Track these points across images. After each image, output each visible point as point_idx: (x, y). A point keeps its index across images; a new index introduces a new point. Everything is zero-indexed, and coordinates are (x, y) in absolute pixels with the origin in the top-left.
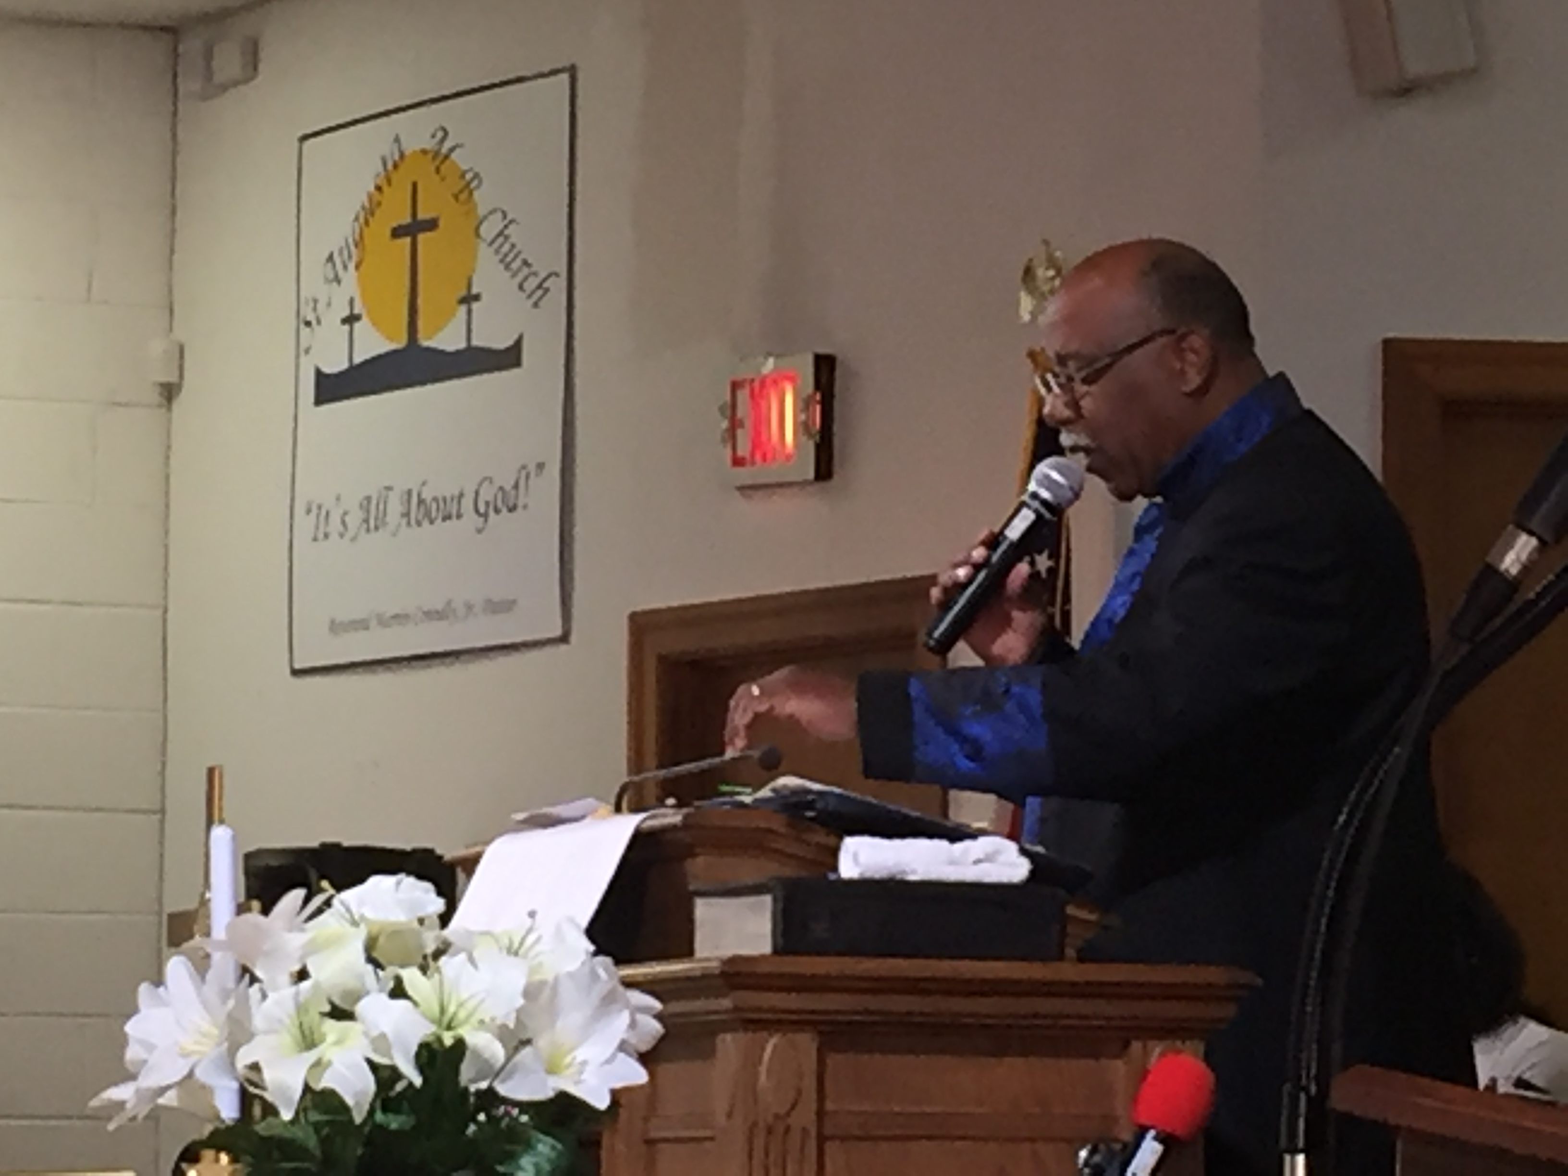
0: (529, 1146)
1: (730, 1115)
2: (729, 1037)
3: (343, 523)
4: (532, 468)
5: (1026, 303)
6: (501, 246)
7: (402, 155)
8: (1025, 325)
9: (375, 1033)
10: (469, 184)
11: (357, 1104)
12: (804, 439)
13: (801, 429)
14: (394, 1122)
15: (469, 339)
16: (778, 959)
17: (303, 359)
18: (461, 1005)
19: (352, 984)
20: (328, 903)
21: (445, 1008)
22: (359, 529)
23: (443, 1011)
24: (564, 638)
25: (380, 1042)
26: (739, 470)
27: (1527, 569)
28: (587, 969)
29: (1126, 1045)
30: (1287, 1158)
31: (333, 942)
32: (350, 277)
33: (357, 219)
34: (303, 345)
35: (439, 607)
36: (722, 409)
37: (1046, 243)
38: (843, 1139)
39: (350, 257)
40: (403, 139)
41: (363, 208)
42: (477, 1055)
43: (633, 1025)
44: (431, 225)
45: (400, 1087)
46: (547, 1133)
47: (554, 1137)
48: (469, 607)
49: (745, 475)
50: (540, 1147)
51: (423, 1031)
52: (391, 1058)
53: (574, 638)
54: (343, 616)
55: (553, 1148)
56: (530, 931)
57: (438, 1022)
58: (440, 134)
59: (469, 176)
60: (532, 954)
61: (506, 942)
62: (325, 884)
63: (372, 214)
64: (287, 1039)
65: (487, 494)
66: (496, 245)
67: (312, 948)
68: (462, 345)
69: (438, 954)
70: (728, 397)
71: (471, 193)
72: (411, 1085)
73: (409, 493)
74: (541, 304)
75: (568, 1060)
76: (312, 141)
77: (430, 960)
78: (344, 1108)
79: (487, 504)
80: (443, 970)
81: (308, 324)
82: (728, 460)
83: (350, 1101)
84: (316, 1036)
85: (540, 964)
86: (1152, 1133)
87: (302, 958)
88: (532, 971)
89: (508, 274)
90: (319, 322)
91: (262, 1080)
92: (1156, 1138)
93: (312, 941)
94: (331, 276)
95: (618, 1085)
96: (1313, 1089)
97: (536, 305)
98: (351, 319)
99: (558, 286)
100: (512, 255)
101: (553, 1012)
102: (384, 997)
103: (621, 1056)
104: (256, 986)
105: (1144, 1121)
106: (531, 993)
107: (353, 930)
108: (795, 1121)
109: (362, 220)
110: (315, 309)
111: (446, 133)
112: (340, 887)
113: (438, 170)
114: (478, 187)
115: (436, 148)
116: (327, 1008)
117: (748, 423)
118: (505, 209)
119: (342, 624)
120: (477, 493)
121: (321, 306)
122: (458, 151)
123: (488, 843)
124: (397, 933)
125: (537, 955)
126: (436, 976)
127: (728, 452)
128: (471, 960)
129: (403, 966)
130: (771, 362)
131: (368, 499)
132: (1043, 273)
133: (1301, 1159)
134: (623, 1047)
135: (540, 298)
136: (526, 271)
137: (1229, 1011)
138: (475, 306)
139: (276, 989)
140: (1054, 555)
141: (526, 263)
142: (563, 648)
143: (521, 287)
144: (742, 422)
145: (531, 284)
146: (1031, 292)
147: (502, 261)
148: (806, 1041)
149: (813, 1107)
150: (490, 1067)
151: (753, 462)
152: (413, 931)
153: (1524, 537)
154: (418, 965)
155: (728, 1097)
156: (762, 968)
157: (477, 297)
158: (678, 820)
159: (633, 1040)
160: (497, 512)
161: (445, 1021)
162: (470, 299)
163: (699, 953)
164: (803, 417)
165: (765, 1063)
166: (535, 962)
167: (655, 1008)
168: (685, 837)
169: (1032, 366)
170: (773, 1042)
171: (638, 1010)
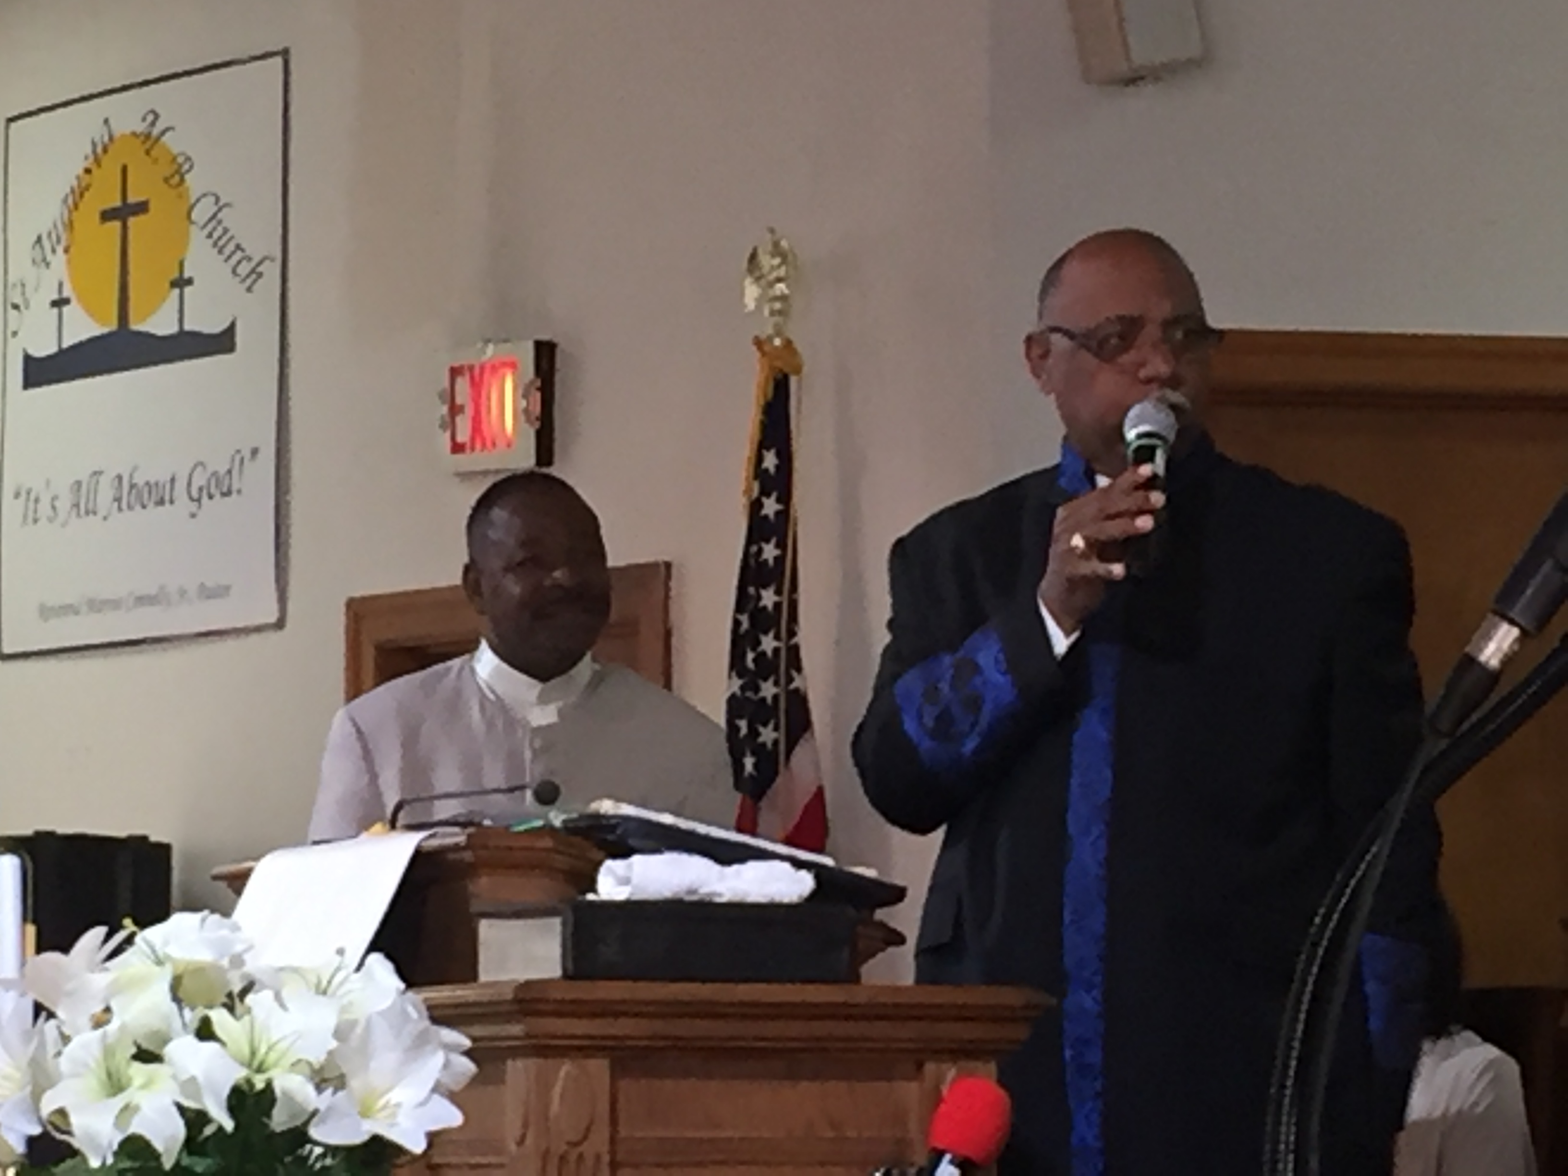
1: (521, 1142)
2: (520, 1063)
3: (54, 508)
4: (247, 454)
5: (751, 292)
6: (214, 229)
7: (111, 138)
8: (751, 313)
9: (184, 1077)
10: (180, 166)
11: (167, 1150)
12: (526, 426)
13: (522, 418)
14: (201, 1165)
15: (181, 321)
16: (567, 983)
17: (11, 341)
18: (270, 1048)
19: (156, 1024)
20: (129, 941)
21: (257, 1049)
22: (69, 513)
23: (253, 1053)
24: (280, 624)
25: (190, 1085)
26: (459, 457)
28: (397, 1008)
29: (920, 1066)
31: (138, 983)
32: (59, 260)
33: (65, 201)
34: (11, 328)
35: (153, 591)
36: (441, 396)
37: (772, 231)
38: (636, 1166)
39: (59, 241)
40: (112, 122)
41: (73, 191)
42: (289, 1097)
43: (447, 1065)
44: (142, 208)
45: (209, 1131)
48: (183, 593)
49: (464, 462)
51: (239, 1074)
52: (200, 1100)
53: (289, 621)
54: (53, 600)
56: (338, 969)
57: (249, 1066)
58: (150, 118)
59: (180, 160)
60: (340, 993)
61: (314, 980)
62: (127, 922)
63: (82, 195)
64: (93, 1082)
65: (199, 480)
66: (208, 229)
67: (116, 989)
68: (174, 329)
69: (243, 994)
70: (446, 383)
71: (182, 180)
72: (221, 1129)
73: (120, 478)
74: (256, 287)
75: (382, 1102)
76: (20, 122)
77: (237, 1001)
78: (155, 1156)
79: (201, 489)
80: (255, 1011)
81: (16, 307)
82: (447, 444)
83: (159, 1146)
84: (124, 1081)
85: (351, 1003)
86: (948, 1157)
87: (107, 999)
88: (343, 1010)
89: (221, 258)
90: (27, 307)
91: (68, 1124)
92: (952, 1162)
93: (115, 981)
94: (39, 258)
95: (434, 1128)
97: (249, 289)
98: (59, 303)
99: (272, 271)
100: (225, 239)
101: (365, 1051)
102: (191, 1040)
103: (436, 1097)
104: (52, 1022)
105: (940, 1146)
106: (341, 1033)
107: (157, 969)
108: (586, 1148)
109: (70, 201)
110: (23, 294)
111: (157, 116)
112: (143, 923)
113: (148, 152)
114: (188, 171)
115: (146, 131)
116: (133, 1050)
117: (469, 411)
118: (215, 191)
119: (52, 609)
120: (190, 478)
121: (29, 290)
122: (168, 135)
123: (257, 858)
124: (199, 971)
125: (345, 994)
126: (247, 1018)
127: (448, 434)
128: (278, 998)
129: (210, 1007)
130: (490, 349)
131: (79, 483)
132: (767, 261)
134: (436, 1089)
135: (255, 281)
136: (239, 255)
137: (1022, 1032)
138: (188, 290)
139: (78, 1032)
140: (781, 545)
141: (238, 247)
142: (281, 634)
143: (234, 272)
144: (462, 409)
145: (244, 268)
146: (758, 279)
147: (215, 244)
148: (599, 1067)
149: (606, 1134)
150: (304, 1110)
151: (473, 449)
152: (216, 968)
153: (1505, 627)
154: (225, 1005)
155: (519, 1123)
156: (556, 994)
157: (190, 282)
158: (461, 839)
159: (446, 1080)
160: (211, 497)
161: (256, 1064)
162: (181, 283)
163: (483, 978)
164: (524, 403)
165: (557, 1090)
166: (345, 1001)
167: (464, 1046)
168: (468, 856)
169: (758, 355)
170: (566, 1068)
171: (448, 1048)
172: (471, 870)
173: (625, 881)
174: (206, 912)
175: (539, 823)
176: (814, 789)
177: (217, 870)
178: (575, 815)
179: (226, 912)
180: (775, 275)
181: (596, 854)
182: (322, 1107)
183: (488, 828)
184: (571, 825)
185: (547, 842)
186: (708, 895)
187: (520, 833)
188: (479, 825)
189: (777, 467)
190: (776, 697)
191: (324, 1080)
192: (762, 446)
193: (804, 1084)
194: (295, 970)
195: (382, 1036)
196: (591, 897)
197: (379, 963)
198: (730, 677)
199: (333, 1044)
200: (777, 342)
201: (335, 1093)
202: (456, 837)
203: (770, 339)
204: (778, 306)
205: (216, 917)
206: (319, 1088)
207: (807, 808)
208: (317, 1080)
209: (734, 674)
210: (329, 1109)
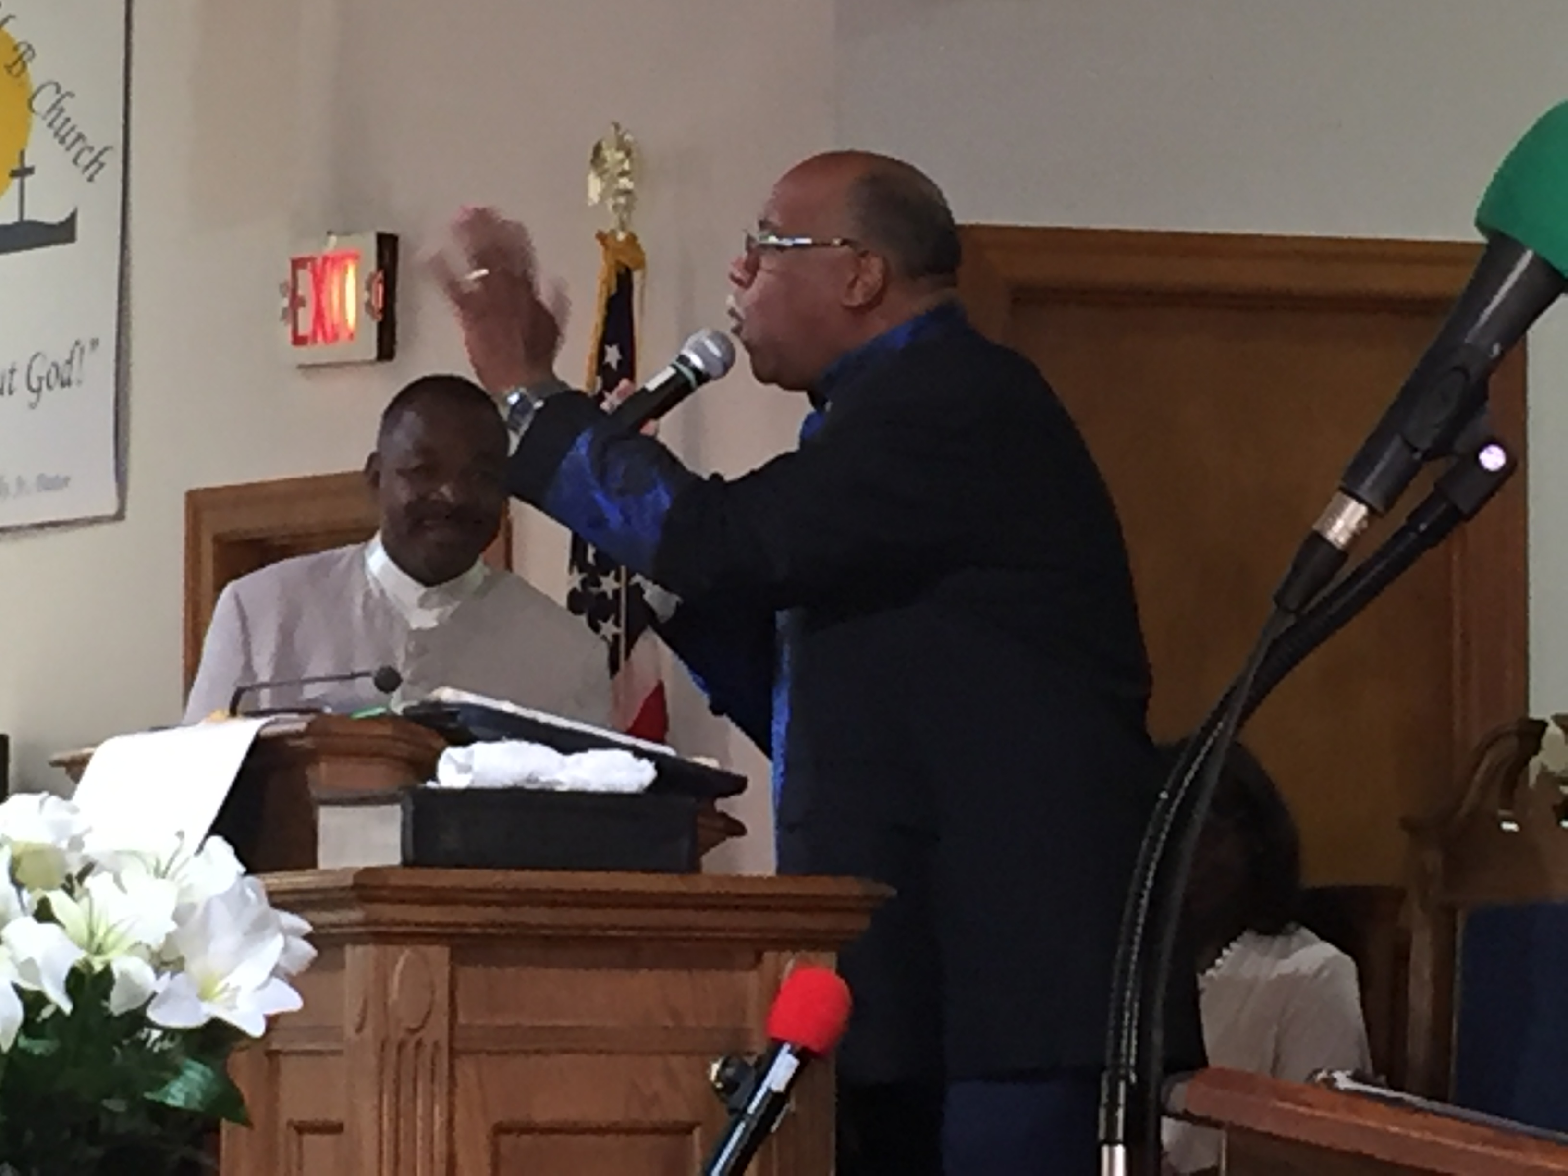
0: (177, 1072)
1: (359, 1029)
2: (360, 949)
4: (86, 344)
5: (595, 186)
6: (56, 118)
8: (595, 206)
9: (22, 958)
10: (22, 54)
11: (5, 1031)
12: (368, 317)
13: (363, 308)
14: (38, 1047)
15: (21, 213)
16: (408, 871)
18: (109, 931)
21: (95, 932)
23: (92, 934)
24: (119, 516)
25: (28, 967)
26: (303, 349)
27: (1356, 538)
28: (238, 889)
29: (759, 958)
30: (1105, 1150)
36: (282, 289)
37: (617, 127)
38: (475, 1054)
42: (128, 980)
43: (286, 949)
45: (46, 1013)
46: (195, 1059)
47: (205, 1064)
48: (20, 483)
49: (306, 355)
50: (190, 1074)
51: (76, 956)
52: (38, 982)
53: (129, 513)
55: (203, 1074)
56: (177, 852)
57: (87, 946)
59: (23, 48)
60: (180, 876)
61: (153, 863)
65: (40, 369)
66: (50, 118)
68: (15, 219)
69: (82, 876)
70: (288, 276)
71: (24, 65)
72: (58, 1011)
74: (96, 177)
75: (221, 985)
77: (75, 882)
79: (40, 379)
80: (93, 894)
82: (289, 337)
85: (190, 887)
86: (786, 1047)
88: (183, 892)
89: (62, 148)
92: (790, 1052)
95: (273, 1011)
96: (1133, 1078)
97: (91, 179)
99: (113, 161)
100: (67, 128)
101: (204, 932)
102: (31, 920)
103: (275, 981)
105: (779, 1036)
106: (180, 916)
108: (427, 1034)
114: (30, 59)
117: (311, 304)
118: (57, 80)
120: (30, 368)
122: (11, 21)
123: (95, 745)
124: (38, 853)
125: (185, 877)
126: (85, 901)
127: (289, 329)
128: (117, 880)
129: (50, 888)
130: (333, 239)
132: (612, 155)
133: (1120, 1151)
134: (275, 972)
135: (96, 172)
136: (80, 144)
137: (862, 923)
138: (28, 180)
141: (80, 137)
142: (120, 525)
143: (76, 160)
144: (302, 303)
145: (86, 158)
146: (601, 175)
147: (56, 134)
148: (439, 954)
149: (445, 1021)
150: (143, 994)
151: (315, 340)
152: (55, 851)
153: (1353, 504)
154: (64, 887)
155: (357, 1009)
156: (393, 881)
157: (30, 171)
158: (301, 726)
159: (283, 964)
160: (49, 387)
161: (94, 947)
162: (22, 172)
163: (322, 865)
164: (366, 295)
165: (396, 978)
166: (185, 884)
167: (305, 930)
168: (307, 743)
169: (601, 249)
170: (404, 955)
171: (288, 932)
172: (311, 757)
173: (465, 769)
174: (45, 794)
175: (379, 710)
176: (653, 685)
177: (57, 756)
178: (415, 703)
179: (66, 796)
180: (619, 170)
181: (438, 742)
182: (160, 991)
183: (329, 716)
184: (413, 712)
185: (386, 730)
186: (548, 783)
187: (361, 720)
188: (318, 711)
189: (620, 363)
190: (617, 593)
191: (165, 964)
192: (604, 341)
193: (644, 972)
194: (134, 853)
195: (221, 916)
196: (431, 784)
197: (219, 846)
198: (571, 570)
199: (172, 926)
200: (621, 236)
201: (172, 976)
202: (296, 724)
203: (613, 233)
204: (622, 200)
205: (54, 799)
206: (158, 972)
207: (647, 701)
208: (157, 963)
209: (575, 569)
210: (168, 993)
